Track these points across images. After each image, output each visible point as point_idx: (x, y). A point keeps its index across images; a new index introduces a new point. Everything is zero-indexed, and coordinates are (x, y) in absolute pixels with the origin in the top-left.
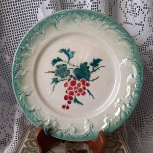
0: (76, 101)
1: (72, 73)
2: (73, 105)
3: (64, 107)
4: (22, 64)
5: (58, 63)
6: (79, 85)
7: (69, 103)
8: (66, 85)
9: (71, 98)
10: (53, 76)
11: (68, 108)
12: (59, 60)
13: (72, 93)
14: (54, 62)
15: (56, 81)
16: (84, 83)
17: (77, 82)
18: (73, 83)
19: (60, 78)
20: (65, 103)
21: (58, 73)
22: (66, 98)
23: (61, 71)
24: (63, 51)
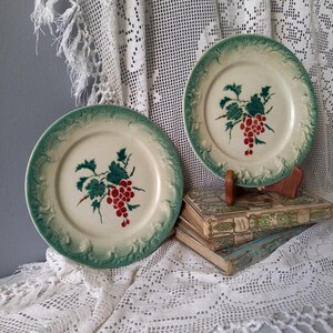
0: (258, 141)
1: (245, 111)
2: (256, 147)
3: (247, 153)
4: (193, 115)
5: (227, 104)
6: (256, 122)
7: (251, 146)
8: (242, 127)
9: (252, 140)
10: (225, 120)
11: (251, 152)
12: (227, 99)
13: (251, 134)
14: (223, 103)
15: (230, 126)
16: (259, 117)
17: (253, 119)
18: (249, 122)
19: (233, 121)
20: (247, 147)
21: (229, 116)
22: (246, 142)
23: (234, 112)
24: (228, 87)
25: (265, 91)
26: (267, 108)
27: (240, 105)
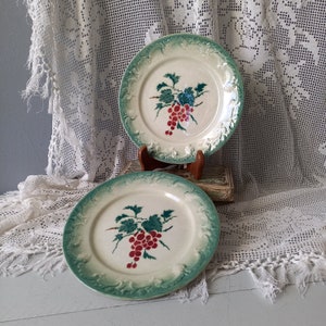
0: (179, 126)
1: (176, 98)
2: (176, 131)
3: (167, 133)
5: (163, 88)
6: (183, 110)
7: (173, 128)
8: (170, 110)
9: (174, 124)
10: (157, 101)
11: (171, 133)
12: (164, 85)
13: (175, 119)
14: (160, 86)
15: (160, 106)
16: (187, 108)
17: (181, 107)
18: (177, 109)
19: (164, 104)
20: (169, 128)
21: (162, 98)
22: (169, 124)
23: (166, 97)
24: (168, 75)
25: (200, 87)
26: (197, 101)
27: (173, 92)
